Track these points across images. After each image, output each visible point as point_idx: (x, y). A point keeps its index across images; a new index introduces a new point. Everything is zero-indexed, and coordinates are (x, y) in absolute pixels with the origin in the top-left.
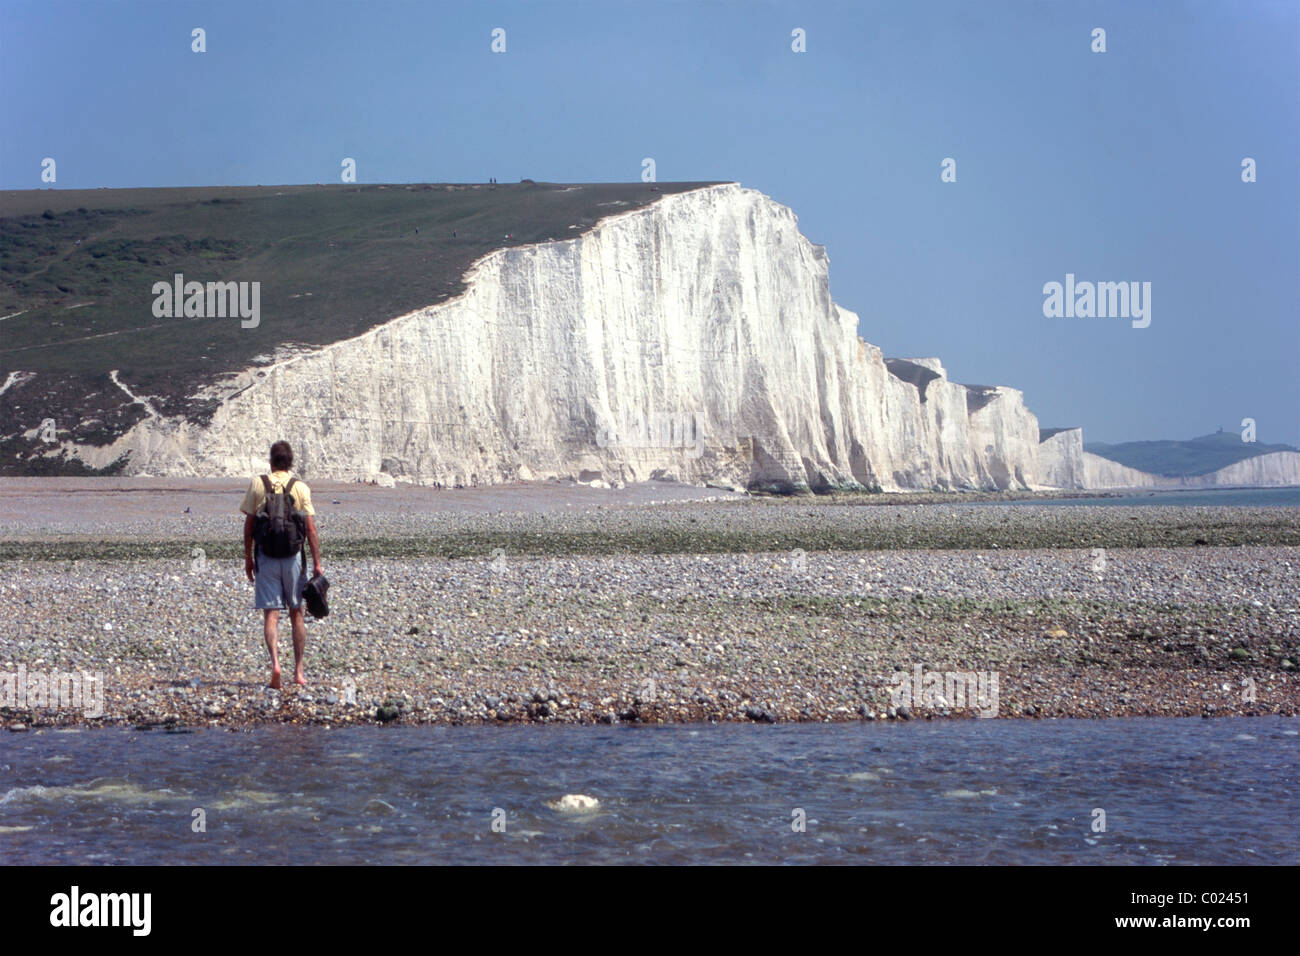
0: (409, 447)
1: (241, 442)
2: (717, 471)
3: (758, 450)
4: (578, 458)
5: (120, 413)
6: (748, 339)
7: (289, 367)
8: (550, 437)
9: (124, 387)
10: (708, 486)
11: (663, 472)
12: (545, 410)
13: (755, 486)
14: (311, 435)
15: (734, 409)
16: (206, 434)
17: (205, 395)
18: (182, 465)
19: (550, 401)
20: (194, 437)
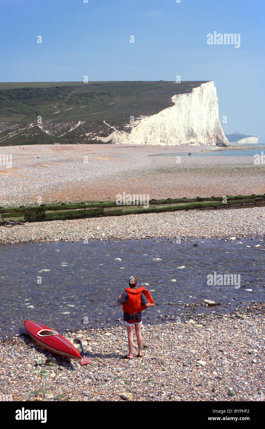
0: (166, 137)
1: (137, 136)
2: (212, 142)
3: (217, 138)
4: (189, 139)
5: (108, 130)
6: (216, 114)
7: (145, 120)
8: (184, 135)
9: (108, 125)
10: (210, 145)
11: (201, 142)
12: (183, 129)
13: (217, 145)
14: (148, 134)
15: (212, 129)
16: (130, 135)
17: (128, 126)
18: (125, 141)
19: (184, 127)
20: (127, 135)
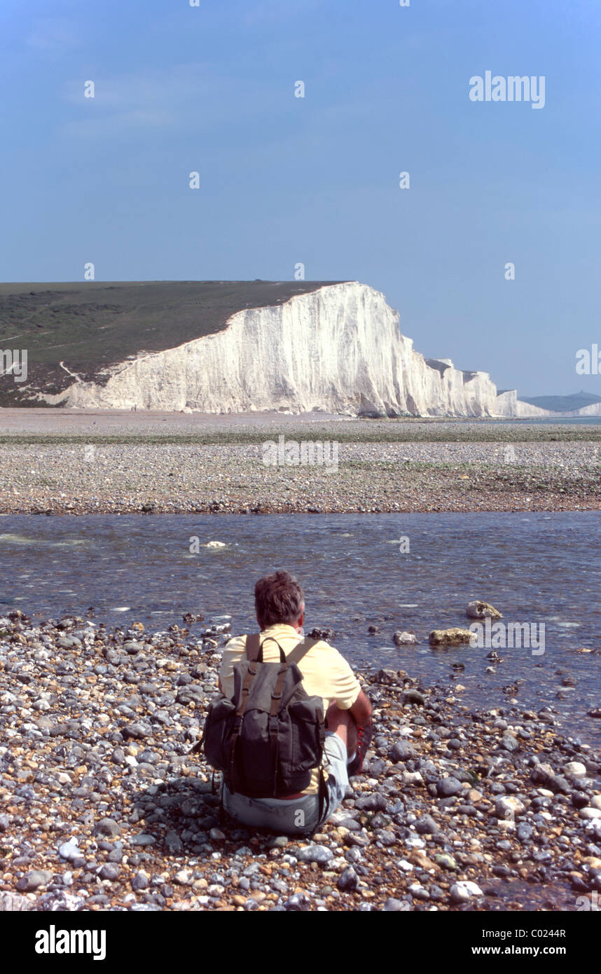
0: (199, 396)
1: (120, 393)
2: (343, 407)
3: (363, 398)
4: (279, 401)
5: (64, 381)
6: (360, 350)
7: (144, 361)
8: (266, 392)
9: (66, 369)
10: (339, 414)
11: (318, 408)
12: (263, 380)
13: (362, 414)
14: (153, 391)
15: (353, 380)
16: (104, 390)
17: (104, 373)
18: (92, 403)
19: (266, 376)
20: (98, 391)
